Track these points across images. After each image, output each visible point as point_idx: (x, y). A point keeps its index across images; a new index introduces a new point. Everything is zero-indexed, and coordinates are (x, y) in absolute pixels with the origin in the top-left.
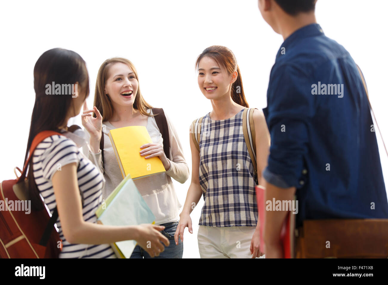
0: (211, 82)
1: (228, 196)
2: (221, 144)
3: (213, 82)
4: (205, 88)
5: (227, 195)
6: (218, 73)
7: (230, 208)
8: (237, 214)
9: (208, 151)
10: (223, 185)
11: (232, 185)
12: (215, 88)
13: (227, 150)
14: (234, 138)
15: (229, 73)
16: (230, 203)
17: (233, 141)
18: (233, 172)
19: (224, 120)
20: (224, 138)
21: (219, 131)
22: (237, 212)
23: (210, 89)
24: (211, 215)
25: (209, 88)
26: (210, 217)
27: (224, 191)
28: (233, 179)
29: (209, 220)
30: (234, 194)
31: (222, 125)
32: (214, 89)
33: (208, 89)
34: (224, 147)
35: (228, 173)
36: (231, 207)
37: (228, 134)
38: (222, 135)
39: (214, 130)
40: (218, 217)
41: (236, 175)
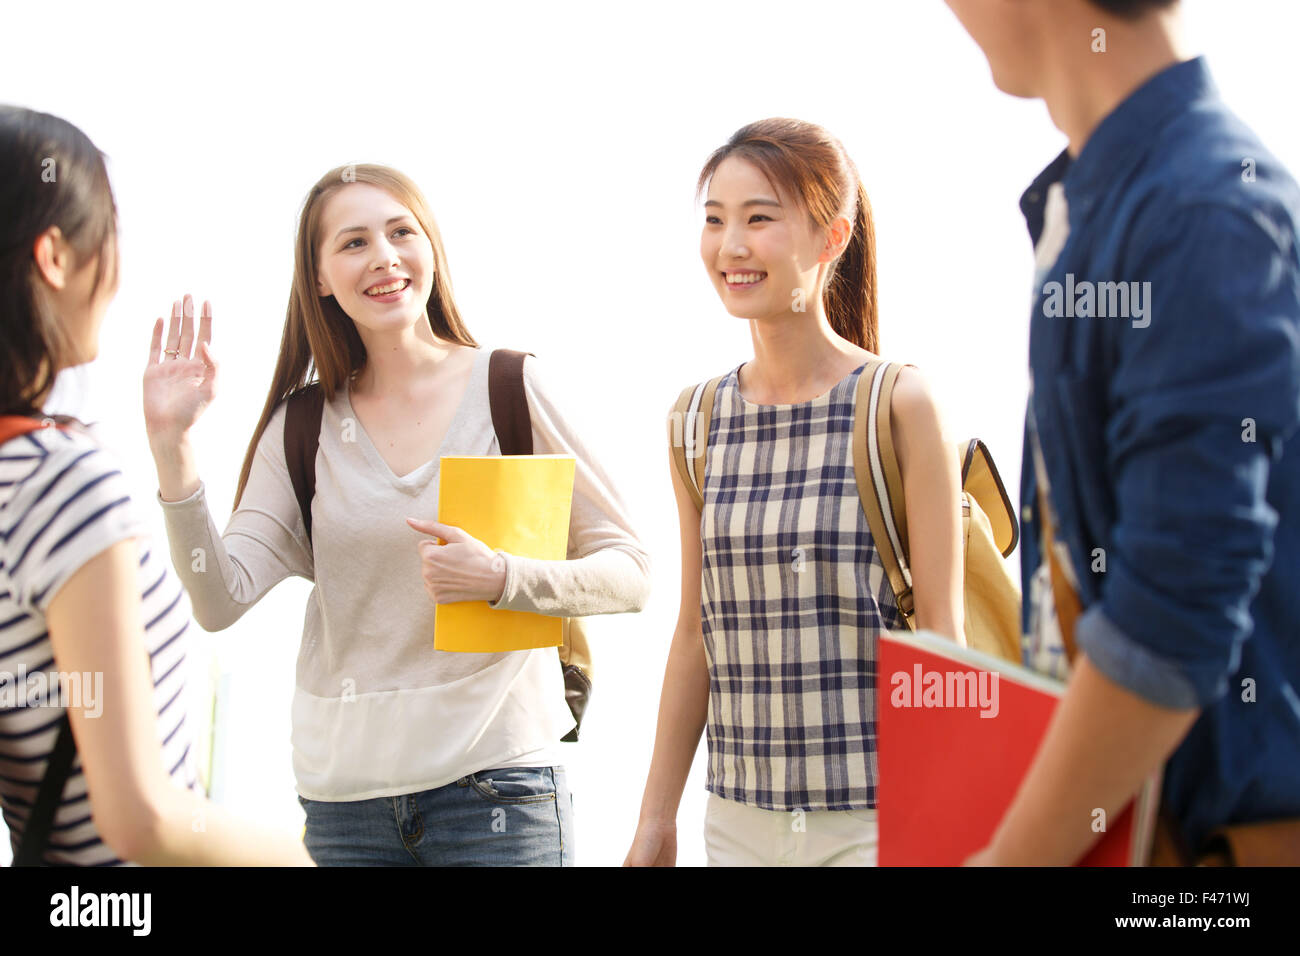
0: (742, 252)
1: (801, 699)
2: (775, 499)
3: (751, 254)
4: (724, 275)
5: (799, 695)
6: (769, 219)
7: (807, 742)
8: (836, 766)
9: (728, 520)
10: (784, 657)
11: (817, 658)
12: (758, 277)
13: (797, 524)
14: (825, 481)
15: (815, 225)
16: (810, 725)
17: (823, 490)
18: (821, 610)
19: (788, 407)
20: (790, 476)
21: (772, 448)
22: (835, 757)
23: (738, 278)
24: (742, 761)
25: (735, 273)
26: (740, 770)
27: (788, 678)
28: (822, 634)
29: (737, 779)
30: (824, 692)
31: (784, 425)
32: (756, 282)
33: (731, 279)
34: (788, 513)
35: (801, 613)
36: (813, 741)
37: (805, 463)
38: (780, 464)
39: (756, 443)
40: (764, 773)
41: (830, 620)
